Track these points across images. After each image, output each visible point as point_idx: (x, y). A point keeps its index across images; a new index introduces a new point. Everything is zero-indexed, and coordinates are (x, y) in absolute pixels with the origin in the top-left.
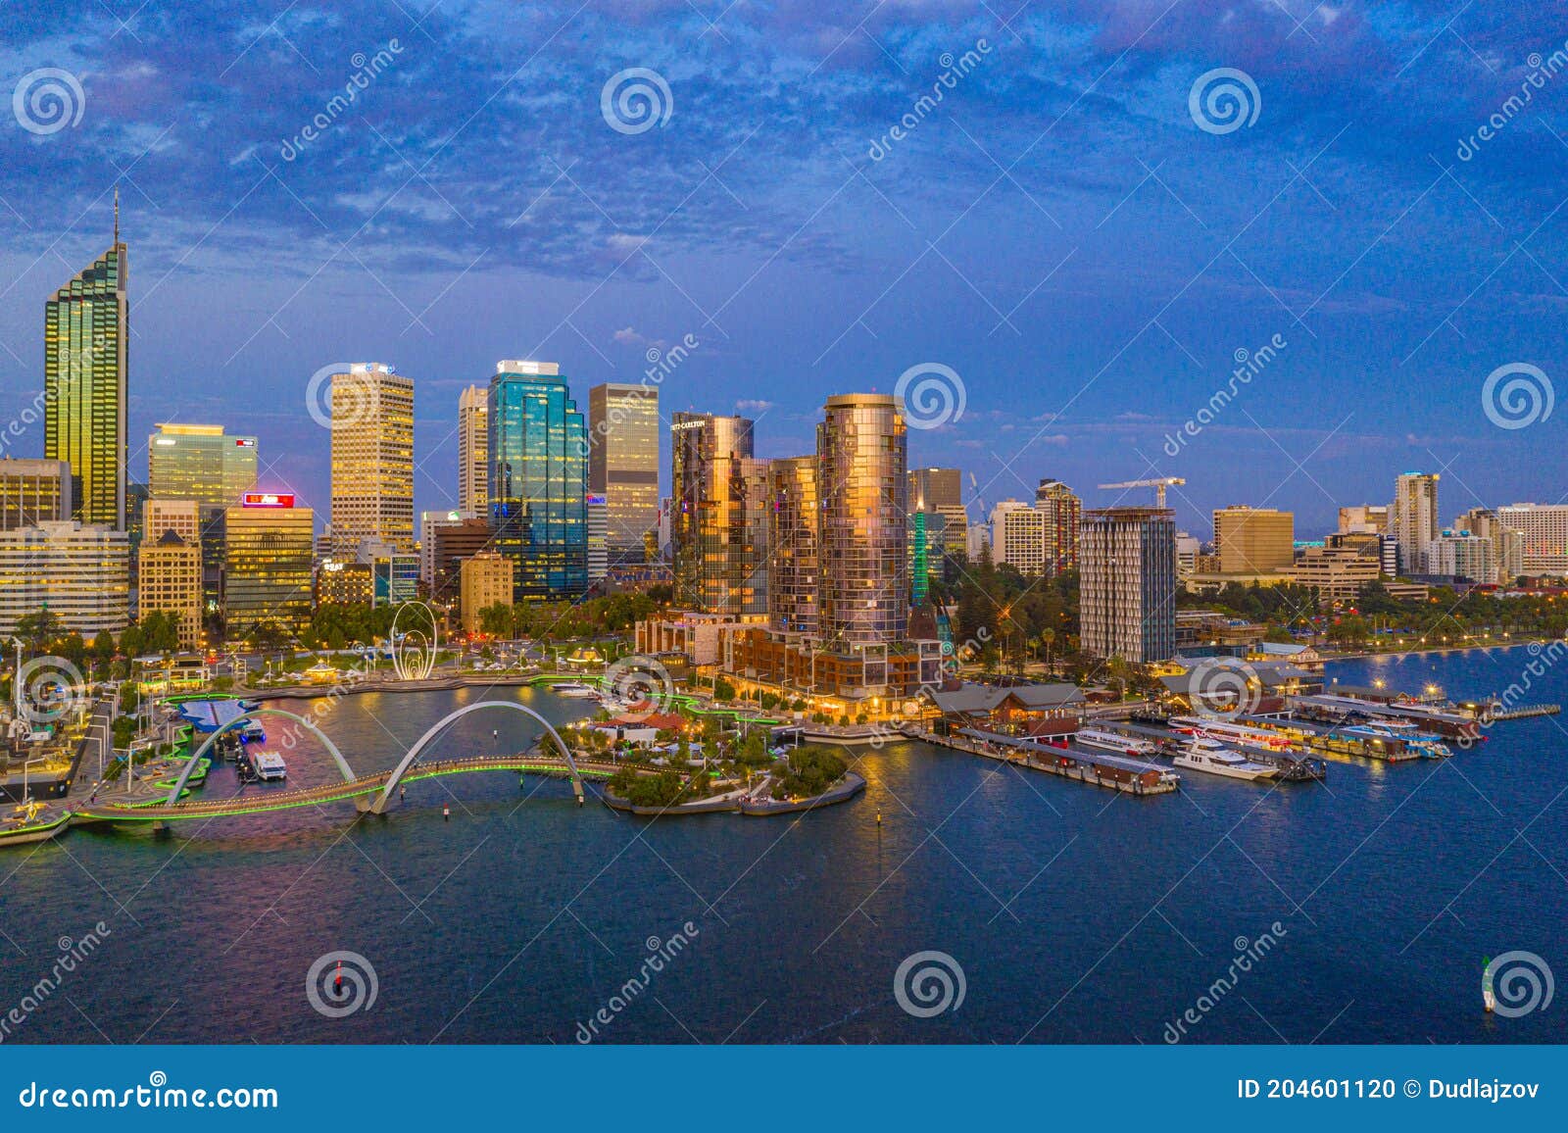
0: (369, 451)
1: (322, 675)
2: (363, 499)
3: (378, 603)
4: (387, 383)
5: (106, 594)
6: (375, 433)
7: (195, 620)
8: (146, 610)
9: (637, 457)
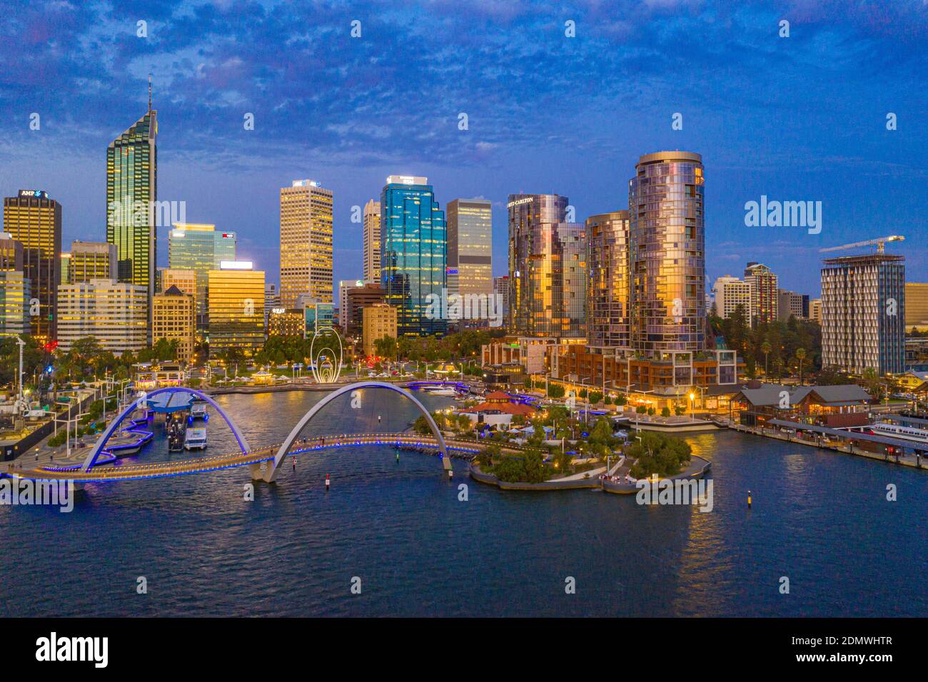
0: (304, 237)
1: (263, 378)
2: (300, 269)
3: (308, 336)
4: (315, 192)
5: (132, 327)
6: (308, 225)
7: (188, 345)
8: (158, 338)
9: (477, 246)
